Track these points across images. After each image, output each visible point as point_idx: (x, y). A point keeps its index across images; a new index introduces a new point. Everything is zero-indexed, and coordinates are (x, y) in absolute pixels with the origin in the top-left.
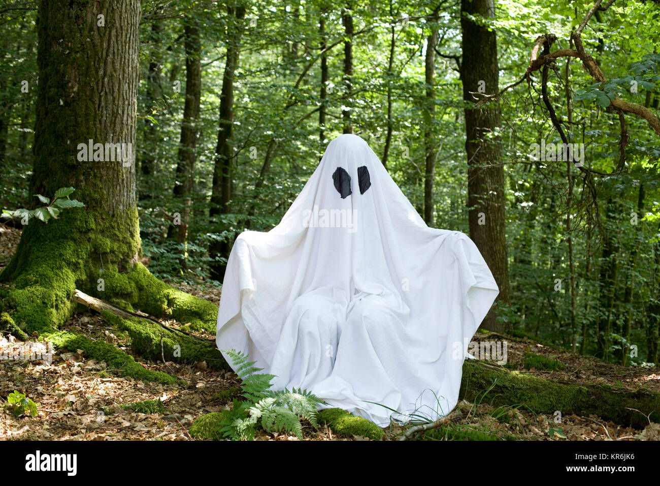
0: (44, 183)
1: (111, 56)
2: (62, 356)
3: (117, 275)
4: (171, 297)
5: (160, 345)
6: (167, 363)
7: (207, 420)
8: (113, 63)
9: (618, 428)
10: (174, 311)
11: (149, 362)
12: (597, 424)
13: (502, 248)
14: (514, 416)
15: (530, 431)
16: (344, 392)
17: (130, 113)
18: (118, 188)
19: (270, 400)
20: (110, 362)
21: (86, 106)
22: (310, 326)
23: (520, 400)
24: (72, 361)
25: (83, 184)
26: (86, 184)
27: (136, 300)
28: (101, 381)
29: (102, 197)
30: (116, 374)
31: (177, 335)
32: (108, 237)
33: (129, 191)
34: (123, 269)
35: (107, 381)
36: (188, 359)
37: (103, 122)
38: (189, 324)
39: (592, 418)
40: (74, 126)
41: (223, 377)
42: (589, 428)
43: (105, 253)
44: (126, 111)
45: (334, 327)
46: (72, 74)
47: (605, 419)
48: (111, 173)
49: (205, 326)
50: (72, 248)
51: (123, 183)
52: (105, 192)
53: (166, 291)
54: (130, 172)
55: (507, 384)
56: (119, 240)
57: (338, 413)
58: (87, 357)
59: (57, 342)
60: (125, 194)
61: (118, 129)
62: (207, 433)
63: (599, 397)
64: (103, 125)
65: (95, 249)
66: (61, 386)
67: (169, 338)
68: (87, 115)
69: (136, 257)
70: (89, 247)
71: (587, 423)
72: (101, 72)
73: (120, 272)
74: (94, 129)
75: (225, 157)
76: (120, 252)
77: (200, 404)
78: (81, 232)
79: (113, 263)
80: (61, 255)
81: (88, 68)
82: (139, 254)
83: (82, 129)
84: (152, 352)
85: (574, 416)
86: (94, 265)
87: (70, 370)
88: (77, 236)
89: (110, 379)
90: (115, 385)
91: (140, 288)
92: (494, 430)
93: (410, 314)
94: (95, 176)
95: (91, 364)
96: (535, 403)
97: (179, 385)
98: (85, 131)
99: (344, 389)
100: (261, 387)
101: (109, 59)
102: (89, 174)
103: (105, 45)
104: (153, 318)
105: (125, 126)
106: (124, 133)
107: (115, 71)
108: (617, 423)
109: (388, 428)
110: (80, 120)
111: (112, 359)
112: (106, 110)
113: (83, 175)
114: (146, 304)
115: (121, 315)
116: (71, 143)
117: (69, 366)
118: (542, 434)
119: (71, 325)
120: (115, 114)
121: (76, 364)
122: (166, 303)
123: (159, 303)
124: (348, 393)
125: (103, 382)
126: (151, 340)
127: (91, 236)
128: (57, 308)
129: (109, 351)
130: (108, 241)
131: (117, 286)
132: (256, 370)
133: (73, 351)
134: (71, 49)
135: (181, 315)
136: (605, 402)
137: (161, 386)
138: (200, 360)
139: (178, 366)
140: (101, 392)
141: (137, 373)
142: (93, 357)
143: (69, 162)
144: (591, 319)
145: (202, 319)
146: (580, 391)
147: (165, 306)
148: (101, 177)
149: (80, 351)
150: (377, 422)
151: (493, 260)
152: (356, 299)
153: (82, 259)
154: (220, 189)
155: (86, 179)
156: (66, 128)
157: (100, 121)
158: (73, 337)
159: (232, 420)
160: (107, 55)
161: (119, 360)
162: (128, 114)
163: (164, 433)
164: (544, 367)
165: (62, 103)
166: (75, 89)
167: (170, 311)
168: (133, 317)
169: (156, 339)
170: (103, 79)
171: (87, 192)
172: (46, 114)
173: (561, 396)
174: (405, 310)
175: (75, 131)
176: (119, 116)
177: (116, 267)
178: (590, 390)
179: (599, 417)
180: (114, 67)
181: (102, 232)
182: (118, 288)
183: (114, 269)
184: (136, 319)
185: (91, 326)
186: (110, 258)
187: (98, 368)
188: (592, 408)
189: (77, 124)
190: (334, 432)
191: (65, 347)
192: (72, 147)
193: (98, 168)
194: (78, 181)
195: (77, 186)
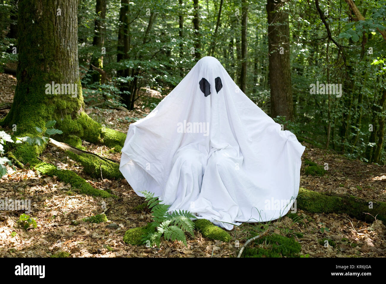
0: (26, 69)
2: (45, 179)
3: (71, 120)
4: (102, 132)
5: (100, 170)
6: (104, 180)
7: (133, 234)
9: (359, 222)
10: (104, 140)
11: (94, 180)
12: (347, 219)
13: (288, 71)
15: (310, 226)
16: (207, 208)
17: (73, 25)
18: (69, 70)
19: (168, 222)
20: (73, 184)
21: (48, 23)
22: (187, 170)
24: (51, 183)
25: (49, 69)
26: (51, 70)
27: (83, 135)
28: (69, 198)
29: (60, 77)
30: (77, 192)
31: (109, 163)
32: (64, 99)
33: (75, 71)
34: (74, 117)
35: (72, 198)
36: (116, 177)
37: (58, 33)
38: (114, 148)
39: (344, 215)
40: (41, 36)
42: (342, 222)
43: (63, 109)
44: (71, 25)
45: (201, 169)
46: (38, 5)
47: (352, 216)
48: (64, 62)
50: (45, 108)
51: (71, 67)
52: (62, 74)
53: (99, 129)
54: (75, 60)
56: (71, 101)
57: (205, 223)
58: (59, 180)
59: (42, 171)
60: (73, 73)
61: (67, 36)
62: (134, 241)
63: (348, 204)
64: (58, 34)
65: (58, 108)
66: (47, 203)
67: (105, 165)
68: (49, 29)
69: (81, 109)
70: (54, 107)
71: (341, 218)
72: (56, 3)
73: (72, 119)
74: (54, 37)
75: (125, 24)
76: (72, 107)
77: (126, 213)
78: (49, 98)
79: (68, 114)
80: (39, 113)
82: (82, 107)
83: (46, 37)
84: (95, 173)
85: (334, 214)
86: (58, 116)
87: (51, 190)
88: (47, 101)
89: (74, 196)
90: (77, 200)
91: (85, 128)
93: (244, 159)
94: (56, 65)
95: (62, 186)
96: (312, 207)
97: (113, 198)
98: (48, 38)
99: (207, 207)
102: (52, 64)
105: (71, 33)
106: (71, 38)
108: (358, 219)
110: (45, 32)
111: (74, 182)
112: (60, 25)
113: (49, 64)
114: (88, 137)
115: (76, 152)
116: (40, 46)
117: (50, 187)
118: (317, 227)
119: (46, 152)
120: (65, 27)
121: (54, 185)
122: (100, 136)
123: (96, 136)
124: (210, 209)
125: (70, 198)
126: (95, 167)
127: (55, 100)
129: (72, 177)
130: (65, 102)
131: (71, 128)
133: (51, 176)
135: (110, 143)
136: (352, 207)
137: (103, 200)
139: (110, 182)
140: (70, 206)
141: (89, 191)
142: (63, 181)
143: (40, 57)
145: (121, 145)
146: (338, 200)
147: (99, 138)
148: (59, 65)
149: (55, 177)
150: (226, 227)
151: (283, 78)
152: (212, 151)
153: (51, 114)
154: (123, 41)
155: (50, 67)
156: (37, 37)
157: (57, 32)
158: (50, 167)
159: (147, 234)
161: (78, 183)
162: (73, 26)
163: (110, 239)
164: (317, 172)
165: (33, 22)
166: (41, 14)
167: (102, 140)
168: (84, 153)
169: (97, 166)
170: (57, 6)
171: (51, 75)
172: (25, 29)
173: (327, 203)
174: (241, 157)
175: (42, 39)
176: (67, 28)
177: (70, 116)
178: (343, 199)
179: (348, 215)
181: (61, 97)
182: (72, 129)
183: (69, 118)
184: (85, 154)
185: (58, 153)
186: (66, 111)
187: (66, 188)
188: (344, 210)
189: (43, 35)
190: (204, 236)
191: (46, 174)
192: (41, 48)
193: (57, 60)
194: (45, 68)
195: (45, 71)
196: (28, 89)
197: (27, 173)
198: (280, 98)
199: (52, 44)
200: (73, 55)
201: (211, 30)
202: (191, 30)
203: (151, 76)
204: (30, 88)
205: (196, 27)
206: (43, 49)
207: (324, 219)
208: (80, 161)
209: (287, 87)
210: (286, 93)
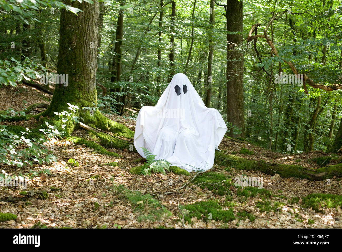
1: (89, 31)
2: (78, 146)
4: (110, 123)
5: (111, 143)
6: (113, 149)
7: (136, 169)
8: (89, 34)
10: (111, 129)
11: (107, 148)
12: (259, 173)
14: (233, 170)
15: (237, 175)
18: (90, 82)
19: (155, 163)
20: (95, 149)
21: (80, 51)
22: (166, 139)
23: (235, 165)
24: (81, 148)
26: (79, 80)
27: (97, 124)
28: (94, 155)
29: (85, 86)
30: (98, 153)
31: (117, 139)
33: (94, 83)
35: (96, 155)
36: (120, 148)
38: (117, 134)
39: (258, 171)
41: (134, 155)
42: (257, 175)
45: (174, 139)
46: (74, 39)
47: (262, 172)
48: (88, 76)
49: (123, 135)
51: (92, 80)
52: (86, 83)
53: (108, 121)
54: (95, 75)
55: (231, 160)
56: (90, 101)
57: (175, 167)
58: (87, 146)
59: (75, 141)
61: (91, 59)
63: (261, 165)
65: (82, 105)
66: (82, 157)
67: (114, 140)
68: (80, 54)
70: (80, 104)
71: (256, 173)
72: (85, 38)
74: (82, 59)
75: (119, 55)
76: (91, 106)
77: (129, 164)
78: (77, 99)
81: (80, 36)
84: (108, 145)
85: (252, 171)
86: (82, 111)
87: (82, 151)
88: (76, 100)
90: (99, 157)
91: (98, 120)
92: (225, 174)
93: (199, 136)
94: (82, 77)
95: (89, 149)
96: (239, 166)
97: (120, 157)
98: (79, 60)
100: (152, 159)
101: (88, 33)
102: (80, 77)
103: (87, 27)
104: (103, 131)
105: (93, 58)
107: (90, 37)
108: (266, 174)
109: (191, 172)
110: (77, 56)
111: (96, 147)
112: (87, 52)
113: (78, 77)
114: (100, 126)
115: (96, 131)
116: (73, 65)
119: (74, 133)
120: (90, 54)
121: (83, 149)
123: (105, 125)
124: (178, 161)
126: (107, 141)
127: (81, 100)
128: (70, 127)
129: (94, 145)
130: (87, 102)
132: (150, 153)
133: (81, 144)
134: (74, 29)
135: (114, 130)
136: (263, 166)
137: (114, 157)
138: (125, 148)
139: (117, 150)
140: (96, 159)
141: (105, 153)
142: (89, 147)
143: (73, 72)
144: (278, 131)
145: (121, 132)
146: (255, 163)
147: (107, 127)
148: (85, 78)
149: (83, 144)
150: (187, 170)
152: (181, 130)
154: (116, 68)
156: (72, 59)
157: (84, 57)
158: (80, 139)
159: (143, 169)
160: (87, 31)
161: (98, 148)
164: (247, 153)
165: (70, 49)
166: (75, 44)
167: (109, 129)
169: (109, 140)
170: (86, 40)
171: (79, 84)
173: (248, 164)
174: (198, 134)
175: (75, 60)
178: (258, 162)
179: (260, 171)
180: (90, 36)
181: (85, 98)
182: (90, 120)
185: (81, 134)
187: (92, 150)
188: (258, 168)
189: (76, 58)
190: (174, 173)
191: (78, 143)
192: (74, 67)
193: (84, 74)
194: (76, 79)
195: (76, 81)
196: (64, 92)
197: (66, 142)
198: (235, 117)
199: (81, 64)
200: (93, 72)
201: (183, 63)
202: (168, 62)
203: (137, 94)
204: (65, 91)
205: (172, 60)
206: (75, 67)
207: (246, 173)
208: (99, 136)
209: (240, 109)
210: (239, 114)
